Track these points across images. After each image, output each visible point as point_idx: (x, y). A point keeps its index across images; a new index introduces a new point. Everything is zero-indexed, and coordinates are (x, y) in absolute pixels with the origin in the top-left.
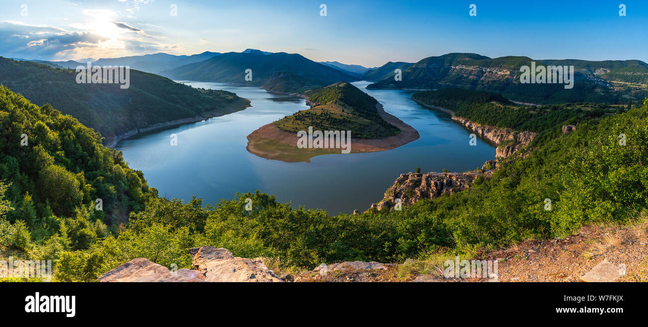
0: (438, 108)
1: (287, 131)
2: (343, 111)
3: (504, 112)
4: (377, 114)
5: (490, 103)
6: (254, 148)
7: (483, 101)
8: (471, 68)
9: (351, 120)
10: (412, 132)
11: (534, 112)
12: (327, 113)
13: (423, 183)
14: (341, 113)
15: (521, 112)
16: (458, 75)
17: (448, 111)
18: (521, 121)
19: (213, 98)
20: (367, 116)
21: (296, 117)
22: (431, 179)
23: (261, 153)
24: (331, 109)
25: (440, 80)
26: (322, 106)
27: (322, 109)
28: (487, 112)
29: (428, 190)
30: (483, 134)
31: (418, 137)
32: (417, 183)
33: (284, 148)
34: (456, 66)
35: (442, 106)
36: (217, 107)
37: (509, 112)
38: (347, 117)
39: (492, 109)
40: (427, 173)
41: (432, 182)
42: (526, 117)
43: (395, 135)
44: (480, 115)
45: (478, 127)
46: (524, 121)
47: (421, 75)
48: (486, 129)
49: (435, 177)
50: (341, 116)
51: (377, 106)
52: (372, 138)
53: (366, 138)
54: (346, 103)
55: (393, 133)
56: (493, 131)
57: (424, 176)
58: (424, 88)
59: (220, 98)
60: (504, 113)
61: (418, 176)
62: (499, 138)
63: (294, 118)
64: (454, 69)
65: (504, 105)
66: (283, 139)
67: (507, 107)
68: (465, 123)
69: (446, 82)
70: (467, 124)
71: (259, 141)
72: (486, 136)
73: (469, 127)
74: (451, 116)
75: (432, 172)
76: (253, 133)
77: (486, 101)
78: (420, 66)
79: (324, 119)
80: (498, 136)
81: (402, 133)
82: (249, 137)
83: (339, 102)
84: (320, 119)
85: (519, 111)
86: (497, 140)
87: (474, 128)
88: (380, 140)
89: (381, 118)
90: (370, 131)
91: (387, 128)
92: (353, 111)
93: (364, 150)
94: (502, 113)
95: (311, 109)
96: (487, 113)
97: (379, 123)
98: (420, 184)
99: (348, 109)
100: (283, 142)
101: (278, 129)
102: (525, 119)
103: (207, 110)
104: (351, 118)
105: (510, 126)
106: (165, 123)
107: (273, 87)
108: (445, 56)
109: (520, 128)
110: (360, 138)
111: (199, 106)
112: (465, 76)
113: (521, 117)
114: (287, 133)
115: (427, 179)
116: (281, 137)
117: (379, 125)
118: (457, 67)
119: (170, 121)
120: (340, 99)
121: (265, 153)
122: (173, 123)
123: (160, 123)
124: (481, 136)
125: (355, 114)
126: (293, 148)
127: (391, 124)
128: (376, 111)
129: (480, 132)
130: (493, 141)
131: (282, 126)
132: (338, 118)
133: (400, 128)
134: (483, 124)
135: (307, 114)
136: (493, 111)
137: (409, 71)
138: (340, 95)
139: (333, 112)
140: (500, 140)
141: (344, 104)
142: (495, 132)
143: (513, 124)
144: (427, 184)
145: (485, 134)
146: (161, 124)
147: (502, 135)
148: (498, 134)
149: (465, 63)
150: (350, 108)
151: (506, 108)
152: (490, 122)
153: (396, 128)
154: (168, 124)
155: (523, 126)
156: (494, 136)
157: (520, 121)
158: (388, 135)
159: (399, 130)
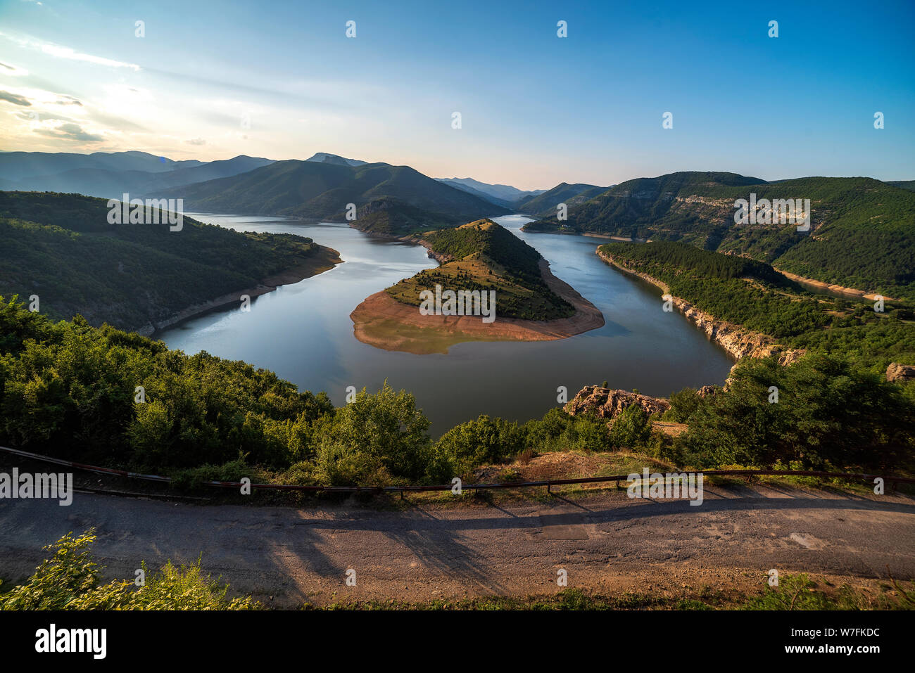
0: (641, 275)
1: (408, 304)
2: (491, 273)
3: (766, 302)
4: (540, 279)
5: (740, 280)
6: (366, 334)
7: (728, 275)
8: (716, 203)
9: (503, 288)
10: (594, 315)
11: (841, 315)
12: (466, 275)
13: (610, 401)
14: (487, 275)
15: (805, 309)
16: (687, 216)
17: (658, 284)
18: (800, 327)
19: (277, 249)
20: (527, 282)
21: (419, 280)
22: (619, 398)
23: (378, 341)
24: (471, 268)
25: (652, 222)
26: (457, 264)
27: (458, 268)
28: (731, 297)
29: (613, 410)
30: (714, 335)
31: (603, 323)
32: (602, 400)
33: (408, 331)
34: (685, 197)
35: (649, 273)
36: (288, 266)
37: (778, 303)
38: (497, 284)
39: (744, 292)
40: (614, 390)
41: (620, 402)
42: (813, 321)
43: (567, 318)
44: (716, 299)
45: (706, 322)
46: (808, 327)
47: (619, 210)
48: (722, 328)
49: (623, 396)
50: (488, 281)
51: (540, 263)
52: (534, 319)
53: (525, 319)
54: (495, 259)
55: (565, 314)
56: (734, 334)
57: (611, 393)
58: (621, 236)
59: (289, 249)
60: (764, 305)
61: (604, 391)
62: (743, 349)
63: (417, 282)
64: (681, 203)
65: (772, 287)
66: (404, 317)
67: (776, 292)
68: (685, 310)
69: (663, 228)
70: (689, 312)
71: (370, 322)
72: (718, 340)
73: (691, 317)
74: (662, 293)
75: (620, 390)
76: (357, 309)
77: (734, 276)
78: (617, 195)
79: (462, 286)
80: (743, 344)
81: (578, 314)
82: (354, 316)
83: (483, 257)
84: (456, 285)
85: (802, 306)
86: (739, 353)
87: (699, 322)
88: (544, 324)
89: (546, 286)
90: (530, 308)
91: (556, 305)
92: (505, 274)
93: (521, 337)
94: (761, 304)
95: (440, 266)
96: (730, 299)
97: (545, 296)
98: (606, 402)
99: (497, 268)
100: (405, 322)
101: (394, 302)
102: (811, 324)
103: (272, 273)
104: (503, 285)
105: (772, 331)
106: (205, 305)
107: (372, 225)
108: (666, 177)
109: (790, 341)
110: (515, 318)
111: (257, 267)
112: (702, 217)
113: (803, 319)
114: (408, 307)
115: (614, 398)
116: (401, 313)
117: (545, 299)
118: (688, 200)
119: (212, 299)
120: (485, 253)
121: (384, 342)
122: (219, 302)
123: (195, 304)
124: (709, 338)
125: (508, 279)
126: (420, 332)
127: (562, 298)
128: (538, 273)
129: (710, 330)
130: (729, 352)
131: (399, 295)
132: (483, 285)
133: (575, 304)
134: (718, 316)
135: (436, 275)
136: (743, 297)
137: (597, 202)
138: (484, 245)
139: (474, 274)
140: (744, 353)
141: (490, 260)
142: (739, 336)
143: (779, 328)
144: (613, 404)
145: (719, 337)
146: (196, 307)
147: (750, 344)
148: (743, 341)
149: (704, 192)
150: (500, 267)
151: (773, 295)
152: (732, 316)
153: (569, 305)
154: (210, 304)
155: (799, 338)
156: (735, 343)
157: (797, 325)
158: (557, 317)
159: (573, 308)
